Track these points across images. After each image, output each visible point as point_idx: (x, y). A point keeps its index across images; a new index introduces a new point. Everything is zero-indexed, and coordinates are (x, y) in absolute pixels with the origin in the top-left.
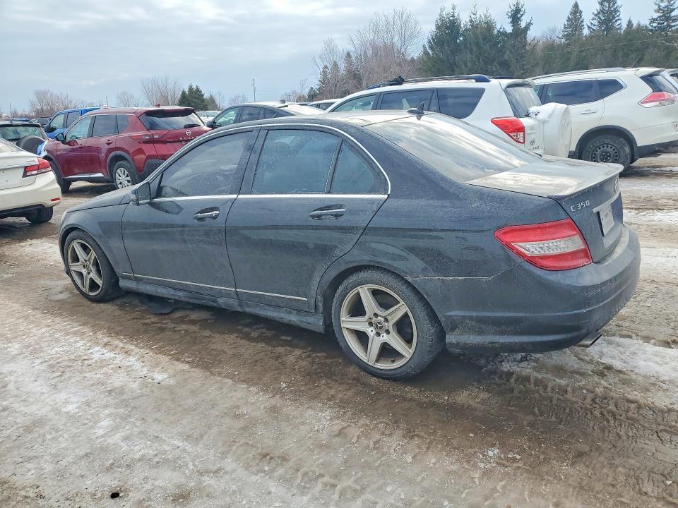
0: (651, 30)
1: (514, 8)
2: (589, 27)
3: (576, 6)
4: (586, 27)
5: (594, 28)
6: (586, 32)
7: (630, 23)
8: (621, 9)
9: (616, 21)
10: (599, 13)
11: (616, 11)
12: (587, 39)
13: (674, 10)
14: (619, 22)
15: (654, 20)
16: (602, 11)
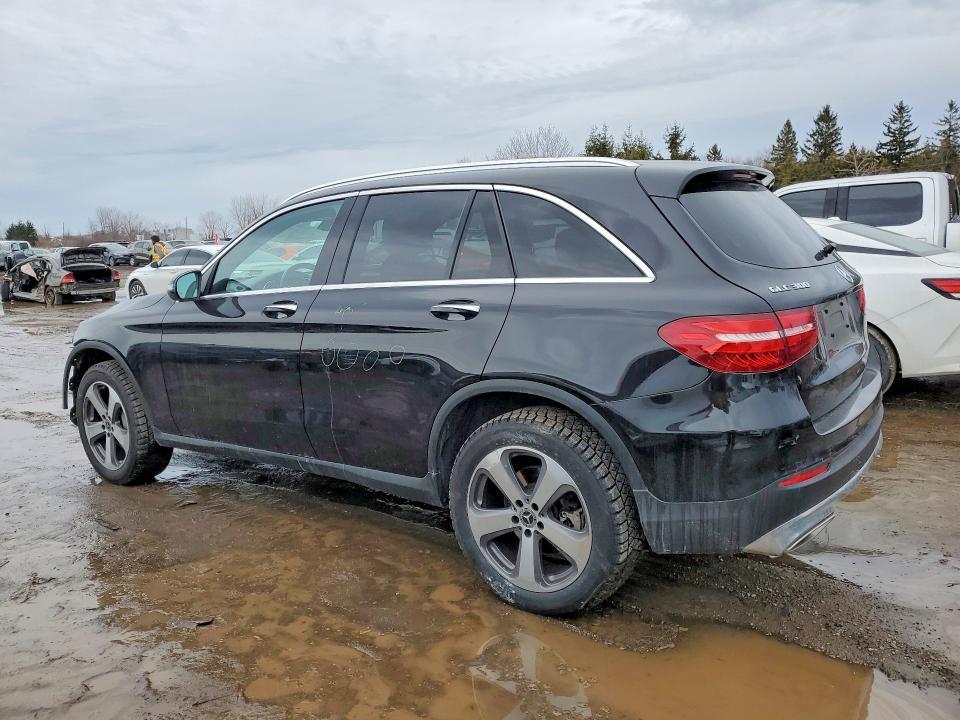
0: (878, 158)
1: (671, 132)
2: (802, 150)
3: (788, 124)
4: (799, 150)
5: (809, 152)
6: (800, 157)
7: (853, 147)
8: (842, 132)
9: (837, 145)
10: (814, 134)
11: (836, 133)
12: (801, 165)
13: (908, 133)
14: (840, 147)
15: (882, 145)
16: (819, 132)
